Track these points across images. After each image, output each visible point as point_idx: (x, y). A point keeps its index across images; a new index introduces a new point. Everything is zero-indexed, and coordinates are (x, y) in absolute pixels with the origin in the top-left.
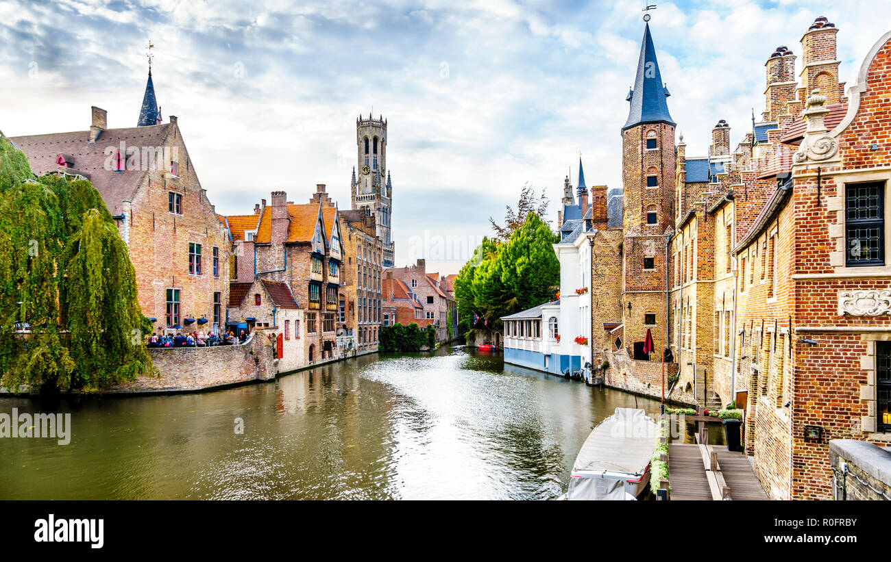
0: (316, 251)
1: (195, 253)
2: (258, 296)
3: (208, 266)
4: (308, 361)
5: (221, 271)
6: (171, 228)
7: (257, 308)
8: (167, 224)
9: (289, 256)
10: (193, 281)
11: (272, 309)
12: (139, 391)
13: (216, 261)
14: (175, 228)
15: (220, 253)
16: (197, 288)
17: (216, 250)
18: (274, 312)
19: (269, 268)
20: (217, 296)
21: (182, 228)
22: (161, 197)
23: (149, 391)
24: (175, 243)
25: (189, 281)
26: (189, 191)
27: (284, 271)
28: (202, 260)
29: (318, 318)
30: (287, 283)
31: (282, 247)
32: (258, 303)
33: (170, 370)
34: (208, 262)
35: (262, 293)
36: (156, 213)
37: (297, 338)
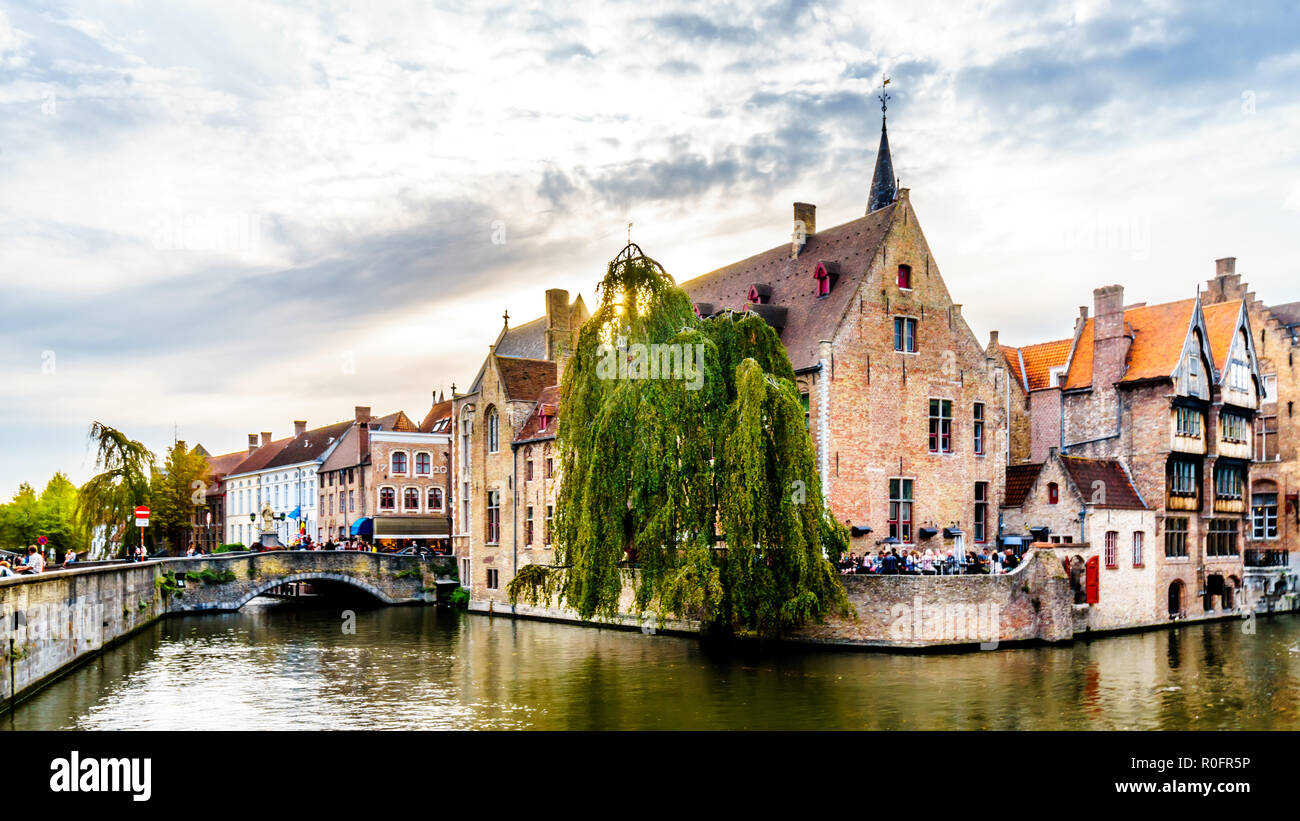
0: (1186, 395)
1: (940, 417)
2: (1053, 487)
3: (964, 437)
4: (1166, 614)
5: (988, 444)
6: (898, 376)
7: (1052, 509)
8: (890, 370)
9: (1128, 408)
10: (936, 463)
11: (1079, 509)
13: (979, 427)
14: (904, 377)
15: (987, 412)
16: (943, 475)
17: (979, 409)
18: (1082, 515)
19: (1089, 435)
20: (981, 489)
21: (919, 375)
22: (882, 326)
24: (904, 401)
25: (928, 464)
26: (929, 310)
27: (1118, 437)
28: (953, 427)
29: (1193, 527)
30: (1122, 460)
31: (1112, 392)
32: (1054, 500)
33: (875, 611)
34: (964, 430)
35: (1060, 480)
36: (872, 356)
37: (1138, 565)
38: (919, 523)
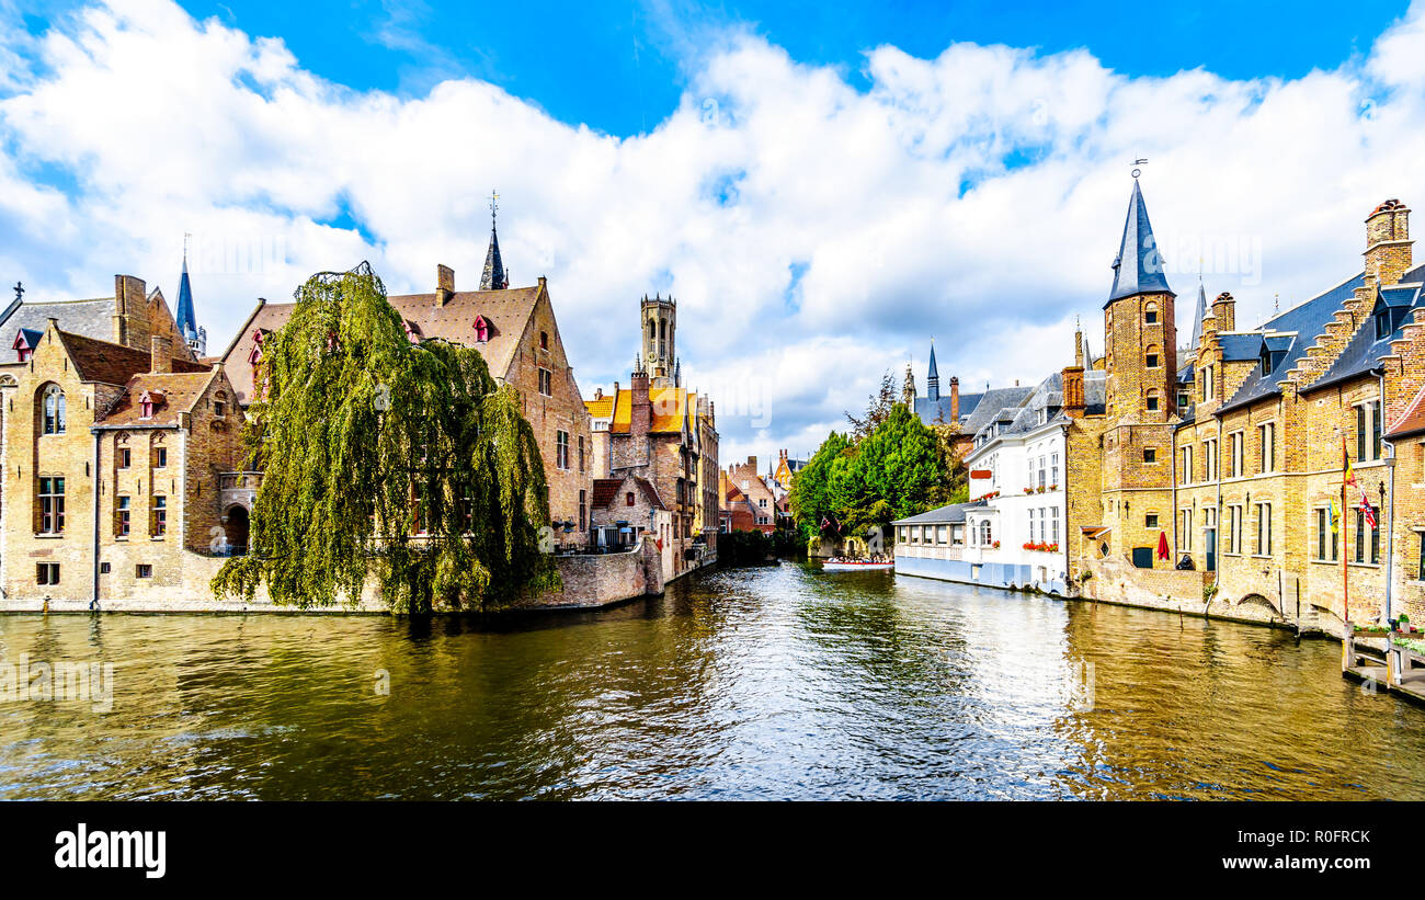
0: (683, 444)
1: (563, 443)
2: (630, 495)
3: (574, 458)
4: (674, 573)
5: (587, 464)
6: (541, 411)
7: (630, 509)
8: (537, 407)
9: (653, 448)
10: (561, 475)
11: (649, 510)
12: (531, 608)
13: (581, 453)
14: (544, 413)
15: (586, 443)
16: (564, 484)
17: (582, 440)
18: (652, 514)
19: (629, 464)
20: (582, 493)
21: (552, 412)
22: (532, 374)
23: (543, 608)
24: (544, 430)
25: (557, 476)
26: (556, 367)
27: (647, 466)
28: (569, 451)
29: (680, 522)
30: (650, 480)
31: (644, 438)
32: (631, 504)
33: (567, 582)
34: (574, 454)
35: (636, 490)
36: (526, 394)
37: (668, 545)
38: (553, 517)
